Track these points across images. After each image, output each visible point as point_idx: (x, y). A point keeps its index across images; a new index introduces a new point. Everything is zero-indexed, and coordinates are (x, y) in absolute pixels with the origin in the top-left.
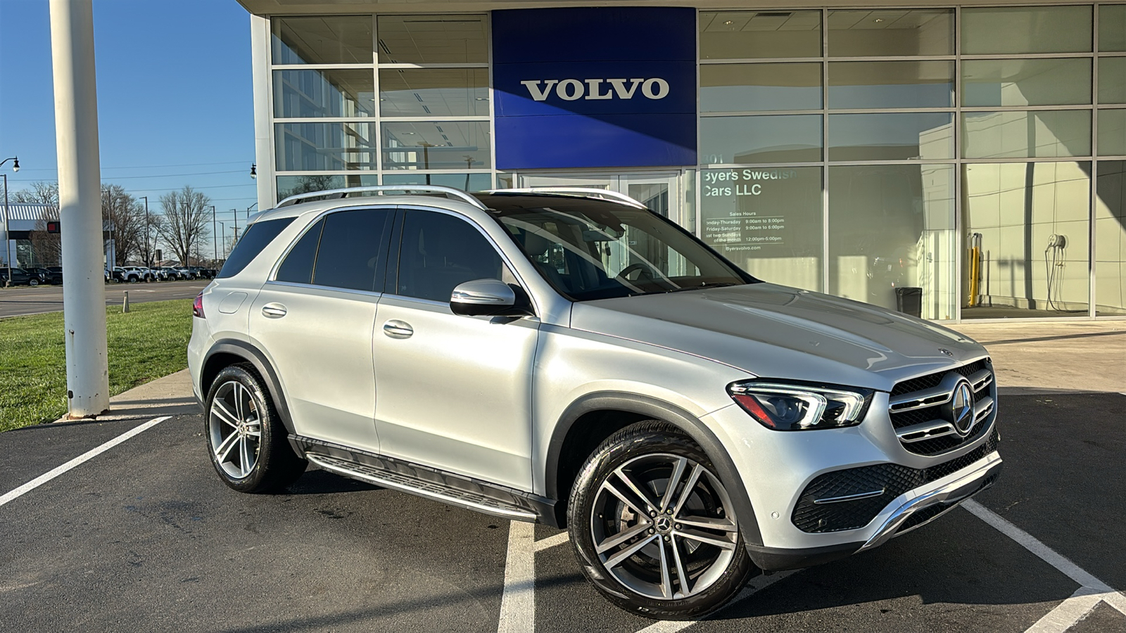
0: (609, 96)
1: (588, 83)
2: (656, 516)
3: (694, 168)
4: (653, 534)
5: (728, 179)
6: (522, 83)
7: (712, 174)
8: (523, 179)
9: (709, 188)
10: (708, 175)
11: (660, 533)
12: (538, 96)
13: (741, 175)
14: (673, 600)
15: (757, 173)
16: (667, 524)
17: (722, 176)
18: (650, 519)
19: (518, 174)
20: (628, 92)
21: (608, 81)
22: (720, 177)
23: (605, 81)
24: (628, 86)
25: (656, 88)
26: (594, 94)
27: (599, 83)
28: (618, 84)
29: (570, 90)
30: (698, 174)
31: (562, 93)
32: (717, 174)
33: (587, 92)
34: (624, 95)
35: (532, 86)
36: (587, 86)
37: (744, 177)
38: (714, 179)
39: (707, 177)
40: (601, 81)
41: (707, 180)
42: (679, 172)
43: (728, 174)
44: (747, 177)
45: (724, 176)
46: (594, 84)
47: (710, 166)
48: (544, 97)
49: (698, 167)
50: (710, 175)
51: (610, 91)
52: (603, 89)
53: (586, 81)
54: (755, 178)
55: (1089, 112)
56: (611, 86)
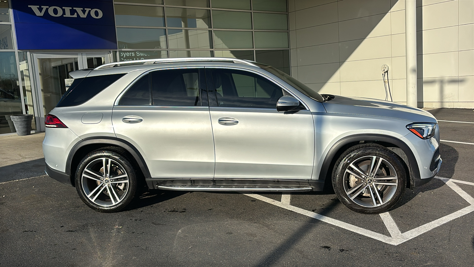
0: (75, 16)
1: (65, 9)
2: (366, 178)
3: (116, 50)
4: (366, 185)
5: (130, 55)
6: (29, 6)
7: (124, 53)
8: (33, 55)
9: (123, 59)
10: (122, 54)
11: (369, 184)
12: (38, 13)
13: (135, 54)
14: (377, 207)
15: (142, 53)
16: (371, 180)
17: (128, 54)
18: (364, 180)
19: (30, 52)
20: (84, 15)
21: (74, 8)
22: (127, 54)
23: (73, 8)
24: (84, 12)
25: (97, 14)
26: (68, 14)
27: (70, 9)
28: (79, 10)
29: (55, 11)
30: (118, 53)
31: (51, 12)
32: (125, 53)
33: (64, 13)
34: (82, 15)
35: (35, 8)
36: (64, 10)
37: (137, 55)
38: (125, 55)
39: (122, 55)
40: (71, 8)
41: (122, 56)
42: (109, 52)
43: (130, 53)
44: (138, 55)
45: (129, 54)
46: (68, 10)
47: (123, 50)
48: (42, 14)
49: (118, 50)
50: (123, 54)
51: (76, 13)
52: (72, 12)
53: (63, 8)
54: (141, 55)
55: (251, 32)
56: (76, 11)
